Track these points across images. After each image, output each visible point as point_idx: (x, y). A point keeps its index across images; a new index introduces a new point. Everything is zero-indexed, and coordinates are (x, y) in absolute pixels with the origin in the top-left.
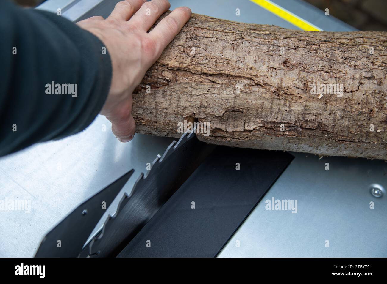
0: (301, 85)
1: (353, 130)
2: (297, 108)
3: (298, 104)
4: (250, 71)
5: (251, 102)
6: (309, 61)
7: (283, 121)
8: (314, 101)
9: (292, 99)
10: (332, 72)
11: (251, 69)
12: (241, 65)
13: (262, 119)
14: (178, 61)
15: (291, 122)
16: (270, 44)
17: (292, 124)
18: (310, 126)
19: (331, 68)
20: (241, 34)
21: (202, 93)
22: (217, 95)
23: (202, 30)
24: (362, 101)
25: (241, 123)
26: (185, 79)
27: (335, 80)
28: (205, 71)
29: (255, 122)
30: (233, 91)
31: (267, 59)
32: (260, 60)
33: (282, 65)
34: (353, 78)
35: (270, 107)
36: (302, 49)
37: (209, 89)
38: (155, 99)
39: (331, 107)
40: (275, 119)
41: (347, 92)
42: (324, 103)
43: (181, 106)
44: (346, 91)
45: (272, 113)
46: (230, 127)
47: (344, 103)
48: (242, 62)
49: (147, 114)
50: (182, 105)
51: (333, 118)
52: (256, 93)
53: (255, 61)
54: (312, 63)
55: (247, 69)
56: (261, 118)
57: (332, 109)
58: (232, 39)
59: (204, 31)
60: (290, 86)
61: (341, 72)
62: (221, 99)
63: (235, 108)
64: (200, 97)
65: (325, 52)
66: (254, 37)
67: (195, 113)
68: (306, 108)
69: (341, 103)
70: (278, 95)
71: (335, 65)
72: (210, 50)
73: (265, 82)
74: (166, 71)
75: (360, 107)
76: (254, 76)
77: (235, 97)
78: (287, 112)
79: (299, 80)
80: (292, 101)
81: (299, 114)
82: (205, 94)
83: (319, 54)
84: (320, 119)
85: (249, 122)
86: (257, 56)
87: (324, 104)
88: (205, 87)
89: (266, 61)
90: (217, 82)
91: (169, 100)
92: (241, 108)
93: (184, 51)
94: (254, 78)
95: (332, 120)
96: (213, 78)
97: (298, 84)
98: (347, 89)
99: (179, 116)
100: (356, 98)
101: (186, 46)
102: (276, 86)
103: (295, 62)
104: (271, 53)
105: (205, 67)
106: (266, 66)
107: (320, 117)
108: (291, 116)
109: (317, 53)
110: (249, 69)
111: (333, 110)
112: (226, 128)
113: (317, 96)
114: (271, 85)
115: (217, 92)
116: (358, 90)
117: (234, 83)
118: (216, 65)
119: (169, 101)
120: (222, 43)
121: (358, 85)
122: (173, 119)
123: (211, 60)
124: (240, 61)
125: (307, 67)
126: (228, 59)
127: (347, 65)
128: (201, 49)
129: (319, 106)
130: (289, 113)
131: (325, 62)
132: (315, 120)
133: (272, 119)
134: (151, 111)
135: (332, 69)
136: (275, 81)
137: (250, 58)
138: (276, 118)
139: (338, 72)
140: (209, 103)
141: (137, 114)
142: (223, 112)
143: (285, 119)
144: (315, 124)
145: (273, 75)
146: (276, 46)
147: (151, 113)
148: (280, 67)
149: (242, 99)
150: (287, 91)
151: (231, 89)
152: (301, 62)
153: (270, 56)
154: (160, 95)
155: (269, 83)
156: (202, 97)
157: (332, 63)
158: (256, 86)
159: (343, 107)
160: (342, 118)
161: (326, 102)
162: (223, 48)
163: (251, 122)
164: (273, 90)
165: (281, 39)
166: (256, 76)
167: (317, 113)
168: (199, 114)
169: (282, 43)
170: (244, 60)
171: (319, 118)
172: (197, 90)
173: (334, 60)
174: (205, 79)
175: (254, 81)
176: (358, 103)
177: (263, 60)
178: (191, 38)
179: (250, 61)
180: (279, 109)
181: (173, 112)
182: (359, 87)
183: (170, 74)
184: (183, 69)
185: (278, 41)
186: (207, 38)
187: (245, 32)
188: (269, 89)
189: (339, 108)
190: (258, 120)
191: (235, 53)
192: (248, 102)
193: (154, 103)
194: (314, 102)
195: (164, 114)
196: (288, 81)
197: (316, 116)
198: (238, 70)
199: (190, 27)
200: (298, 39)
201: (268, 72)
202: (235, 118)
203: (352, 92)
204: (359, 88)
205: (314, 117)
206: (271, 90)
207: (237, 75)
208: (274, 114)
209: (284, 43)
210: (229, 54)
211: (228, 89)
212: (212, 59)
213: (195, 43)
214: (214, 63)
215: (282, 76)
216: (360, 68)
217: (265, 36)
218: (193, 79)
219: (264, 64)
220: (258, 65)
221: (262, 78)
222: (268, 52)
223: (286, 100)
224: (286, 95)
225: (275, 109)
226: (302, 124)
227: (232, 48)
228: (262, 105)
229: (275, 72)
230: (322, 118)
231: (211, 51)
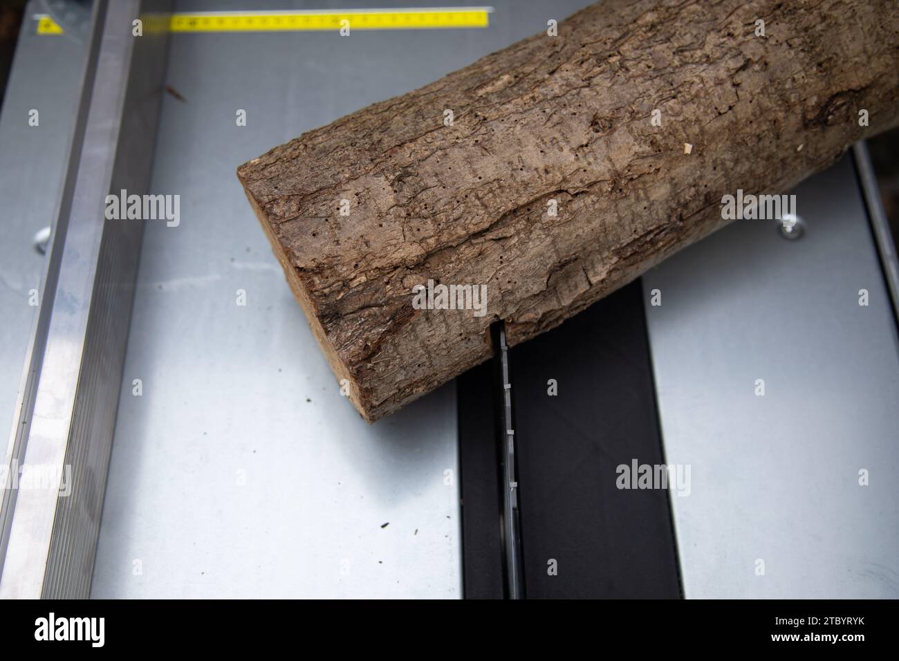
0: (647, 148)
1: (759, 171)
2: (660, 192)
3: (658, 184)
4: (548, 176)
5: (583, 232)
6: (628, 96)
7: (649, 229)
8: (680, 162)
9: (644, 183)
10: (680, 92)
11: (547, 172)
12: (525, 175)
13: (613, 248)
14: (414, 242)
15: (662, 223)
16: (539, 103)
17: (665, 224)
18: (693, 210)
19: (672, 85)
20: (472, 112)
21: (493, 273)
22: (520, 259)
23: (403, 149)
24: (754, 114)
25: (580, 277)
26: (447, 266)
27: (693, 103)
28: (473, 229)
29: (602, 260)
30: (542, 233)
31: (557, 135)
32: (549, 144)
33: (592, 132)
34: (720, 83)
35: (616, 220)
36: (598, 78)
37: (501, 257)
38: (416, 338)
39: (712, 155)
40: (632, 234)
41: (724, 113)
42: (697, 155)
43: (467, 319)
44: (722, 112)
45: (624, 228)
46: (565, 296)
47: (727, 136)
48: (522, 169)
49: (414, 372)
50: (468, 316)
51: (723, 173)
52: (583, 211)
53: (542, 152)
54: (637, 95)
55: (540, 177)
56: (609, 247)
57: (714, 157)
58: (467, 133)
59: (409, 148)
60: (631, 161)
61: (693, 83)
62: (531, 260)
63: (562, 261)
64: (494, 280)
65: (638, 60)
66: (499, 103)
67: (498, 313)
68: (674, 182)
69: (723, 139)
70: (621, 190)
71: (674, 76)
72: (450, 181)
73: (587, 182)
74: (409, 276)
75: (755, 126)
76: (560, 183)
77: (553, 242)
78: (647, 209)
79: (638, 142)
80: (647, 186)
81: (667, 201)
82: (500, 270)
83: (633, 71)
84: (703, 188)
85: (593, 267)
86: (538, 141)
87: (697, 158)
88: (493, 258)
89: (560, 140)
90: (509, 235)
91: (441, 322)
92: (572, 253)
93: (409, 215)
94: (564, 186)
95: (723, 175)
96: (496, 232)
97: (641, 150)
98: (720, 108)
99: (472, 337)
100: (742, 115)
101: (404, 201)
102: (607, 176)
103: (607, 111)
104: (555, 118)
105: (468, 222)
106: (566, 150)
107: (701, 183)
108: (657, 212)
109: (627, 70)
110: (544, 175)
111: (716, 158)
112: (559, 302)
113: (681, 152)
114: (599, 181)
115: (518, 253)
116: (738, 98)
117: (537, 217)
118: (482, 204)
119: (443, 324)
120: (456, 153)
121: (734, 90)
122: (463, 349)
123: (468, 200)
124: (517, 169)
125: (634, 108)
126: (495, 180)
127: (692, 63)
128: (432, 189)
129: (691, 166)
130: (652, 209)
131: (655, 80)
132: (698, 194)
133: (628, 238)
134: (419, 363)
135: (675, 86)
136: (600, 169)
137: (529, 151)
138: (635, 231)
139: (688, 86)
140: (514, 280)
141: (395, 384)
142: (545, 279)
143: (650, 224)
144: (700, 201)
145: (591, 160)
146: (551, 100)
147: (419, 366)
148: (591, 138)
149: (567, 237)
150: (630, 173)
151: (538, 232)
152: (619, 105)
153: (558, 127)
154: (422, 326)
155: (593, 179)
156: (497, 279)
157: (667, 75)
158: (576, 200)
159: (728, 143)
160: (736, 162)
161: (700, 152)
162: (470, 163)
163: (596, 265)
164: (607, 188)
165: (547, 80)
166: (565, 180)
167: (695, 180)
168: (505, 311)
169: (557, 87)
170: (523, 163)
171: (701, 186)
172: (481, 272)
173: (665, 68)
174: (482, 243)
175: (566, 191)
176: (748, 122)
177: (554, 141)
178: (399, 179)
179: (533, 157)
180: (633, 214)
181: (459, 339)
182: (736, 93)
183: (418, 276)
184: (434, 251)
185: (546, 86)
186: (426, 158)
187: (473, 103)
188: (601, 190)
189: (724, 149)
190: (606, 254)
191: (495, 159)
192: (578, 235)
193: (418, 345)
194: (681, 164)
195: (444, 353)
196: (621, 156)
197: (694, 186)
198: (525, 189)
199: (379, 157)
200: (575, 61)
201: (578, 159)
202: (567, 277)
203: (730, 108)
204: (737, 95)
205: (693, 189)
206: (605, 190)
207: (531, 199)
208: (627, 228)
209: (560, 84)
210: (489, 167)
211: (533, 236)
212: (466, 196)
213: (414, 185)
214: (477, 202)
215: (606, 151)
216: (718, 58)
217: (515, 89)
218: (461, 257)
219: (562, 148)
220: (552, 157)
221: (577, 177)
222: (548, 120)
223: (635, 190)
224: (634, 182)
225: (625, 219)
226: (681, 215)
227: (485, 152)
228: (603, 224)
229: (590, 152)
230: (705, 184)
231: (454, 183)
